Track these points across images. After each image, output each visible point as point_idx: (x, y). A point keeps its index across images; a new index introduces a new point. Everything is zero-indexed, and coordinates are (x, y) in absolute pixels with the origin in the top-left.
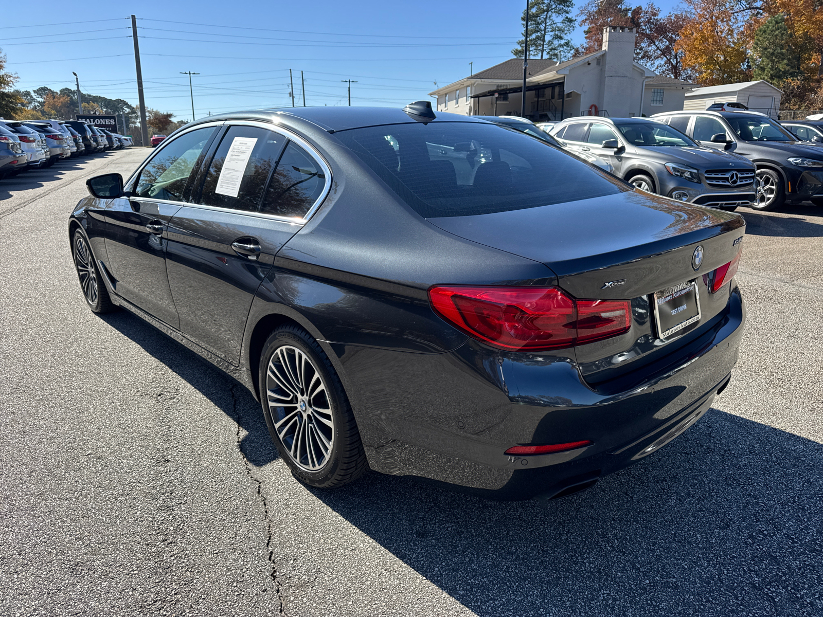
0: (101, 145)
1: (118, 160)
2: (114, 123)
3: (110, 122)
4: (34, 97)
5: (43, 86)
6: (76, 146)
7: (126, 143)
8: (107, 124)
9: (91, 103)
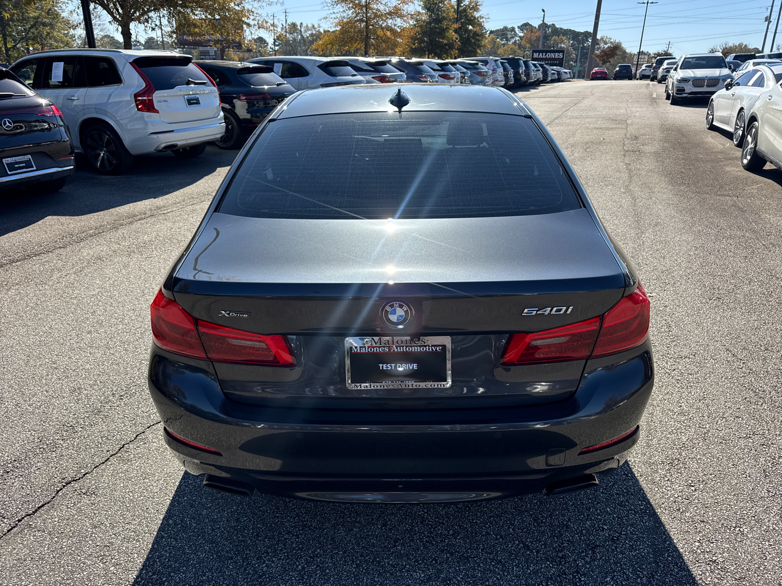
0: (531, 79)
1: (536, 94)
2: (562, 56)
3: (559, 55)
4: (517, 32)
5: (526, 22)
6: (505, 81)
7: (564, 76)
8: (556, 57)
9: (561, 36)
